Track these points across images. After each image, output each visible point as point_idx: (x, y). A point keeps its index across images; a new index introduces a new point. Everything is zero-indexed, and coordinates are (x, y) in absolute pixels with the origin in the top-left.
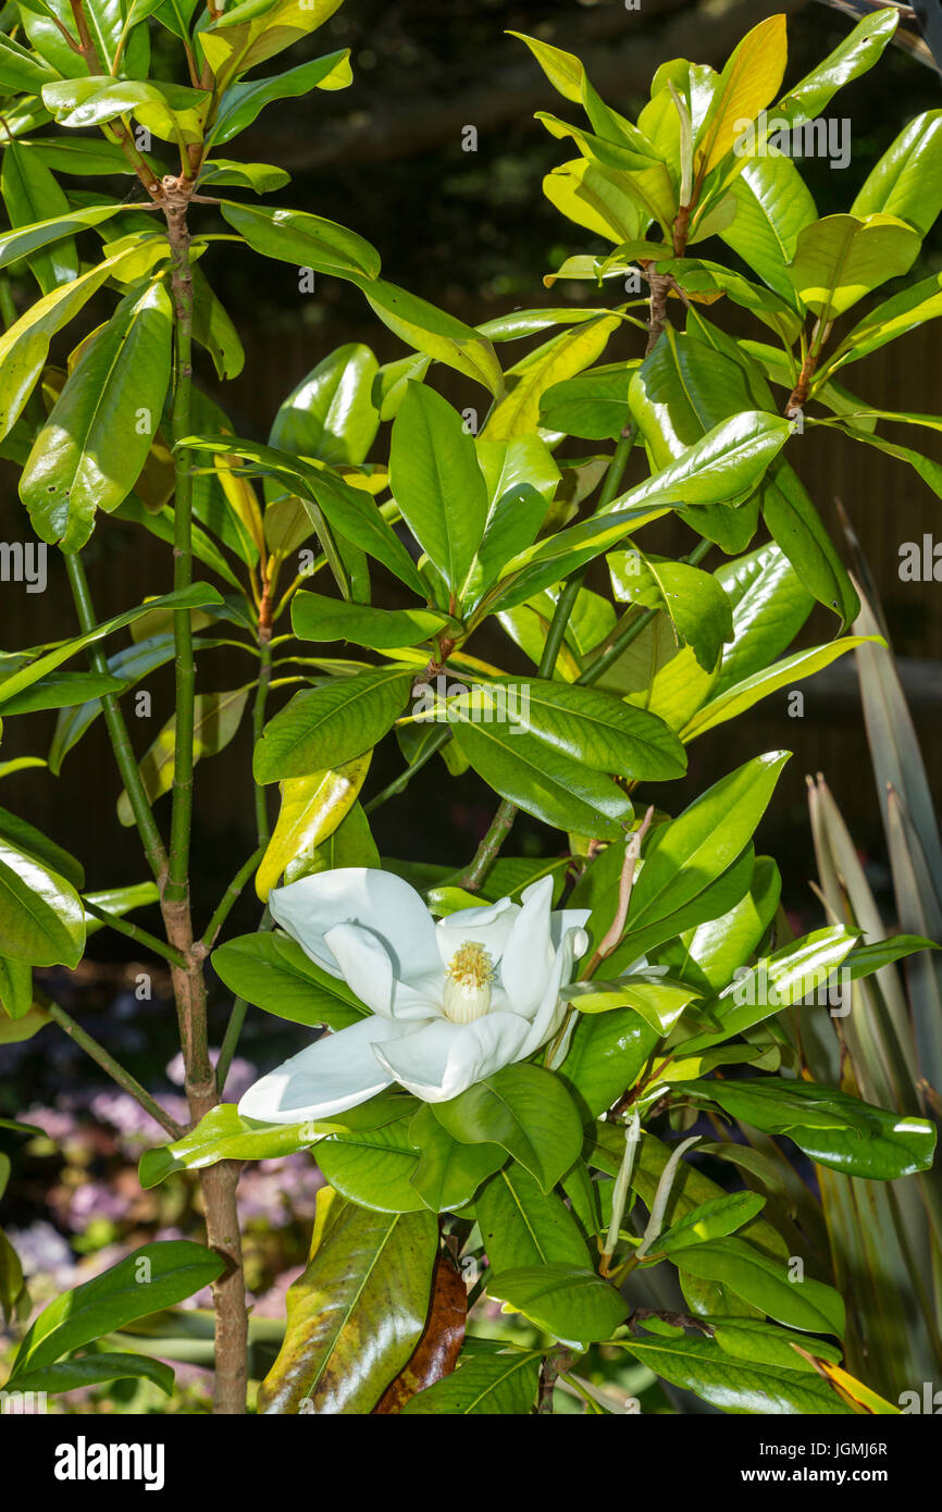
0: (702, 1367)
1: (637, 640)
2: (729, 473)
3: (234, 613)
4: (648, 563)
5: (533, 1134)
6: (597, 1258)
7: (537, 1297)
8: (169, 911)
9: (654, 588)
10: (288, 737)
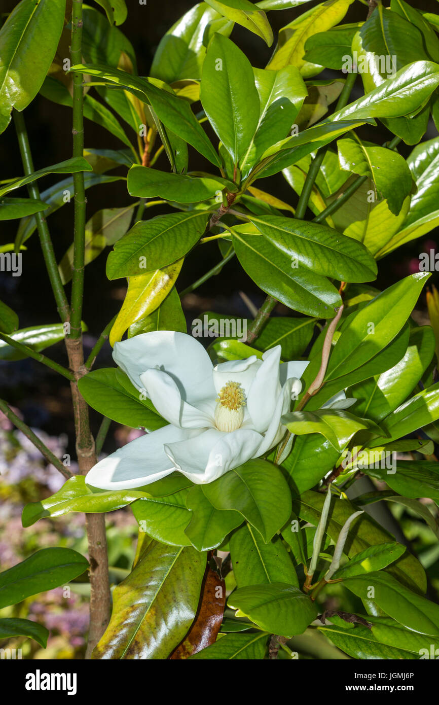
0: (367, 645)
1: (359, 190)
2: (406, 98)
3: (128, 160)
4: (363, 147)
5: (262, 506)
6: (302, 579)
7: (259, 606)
8: (69, 344)
9: (364, 163)
10: (128, 251)
